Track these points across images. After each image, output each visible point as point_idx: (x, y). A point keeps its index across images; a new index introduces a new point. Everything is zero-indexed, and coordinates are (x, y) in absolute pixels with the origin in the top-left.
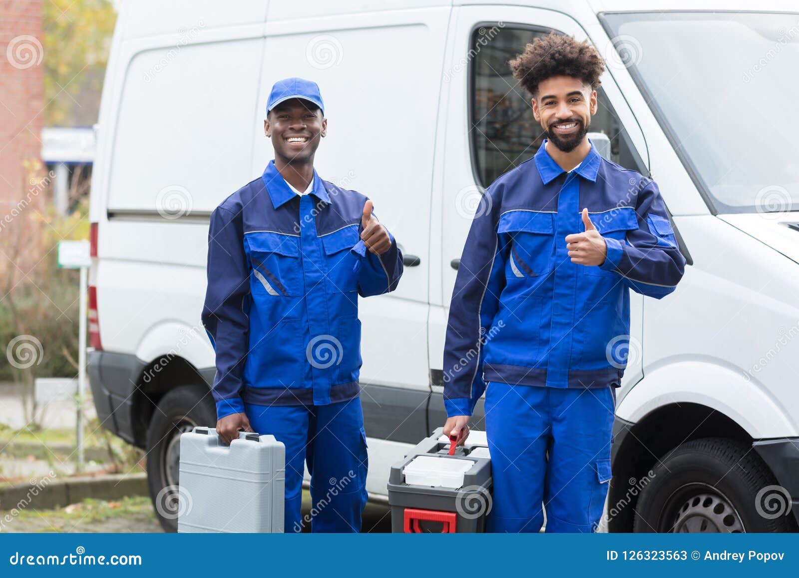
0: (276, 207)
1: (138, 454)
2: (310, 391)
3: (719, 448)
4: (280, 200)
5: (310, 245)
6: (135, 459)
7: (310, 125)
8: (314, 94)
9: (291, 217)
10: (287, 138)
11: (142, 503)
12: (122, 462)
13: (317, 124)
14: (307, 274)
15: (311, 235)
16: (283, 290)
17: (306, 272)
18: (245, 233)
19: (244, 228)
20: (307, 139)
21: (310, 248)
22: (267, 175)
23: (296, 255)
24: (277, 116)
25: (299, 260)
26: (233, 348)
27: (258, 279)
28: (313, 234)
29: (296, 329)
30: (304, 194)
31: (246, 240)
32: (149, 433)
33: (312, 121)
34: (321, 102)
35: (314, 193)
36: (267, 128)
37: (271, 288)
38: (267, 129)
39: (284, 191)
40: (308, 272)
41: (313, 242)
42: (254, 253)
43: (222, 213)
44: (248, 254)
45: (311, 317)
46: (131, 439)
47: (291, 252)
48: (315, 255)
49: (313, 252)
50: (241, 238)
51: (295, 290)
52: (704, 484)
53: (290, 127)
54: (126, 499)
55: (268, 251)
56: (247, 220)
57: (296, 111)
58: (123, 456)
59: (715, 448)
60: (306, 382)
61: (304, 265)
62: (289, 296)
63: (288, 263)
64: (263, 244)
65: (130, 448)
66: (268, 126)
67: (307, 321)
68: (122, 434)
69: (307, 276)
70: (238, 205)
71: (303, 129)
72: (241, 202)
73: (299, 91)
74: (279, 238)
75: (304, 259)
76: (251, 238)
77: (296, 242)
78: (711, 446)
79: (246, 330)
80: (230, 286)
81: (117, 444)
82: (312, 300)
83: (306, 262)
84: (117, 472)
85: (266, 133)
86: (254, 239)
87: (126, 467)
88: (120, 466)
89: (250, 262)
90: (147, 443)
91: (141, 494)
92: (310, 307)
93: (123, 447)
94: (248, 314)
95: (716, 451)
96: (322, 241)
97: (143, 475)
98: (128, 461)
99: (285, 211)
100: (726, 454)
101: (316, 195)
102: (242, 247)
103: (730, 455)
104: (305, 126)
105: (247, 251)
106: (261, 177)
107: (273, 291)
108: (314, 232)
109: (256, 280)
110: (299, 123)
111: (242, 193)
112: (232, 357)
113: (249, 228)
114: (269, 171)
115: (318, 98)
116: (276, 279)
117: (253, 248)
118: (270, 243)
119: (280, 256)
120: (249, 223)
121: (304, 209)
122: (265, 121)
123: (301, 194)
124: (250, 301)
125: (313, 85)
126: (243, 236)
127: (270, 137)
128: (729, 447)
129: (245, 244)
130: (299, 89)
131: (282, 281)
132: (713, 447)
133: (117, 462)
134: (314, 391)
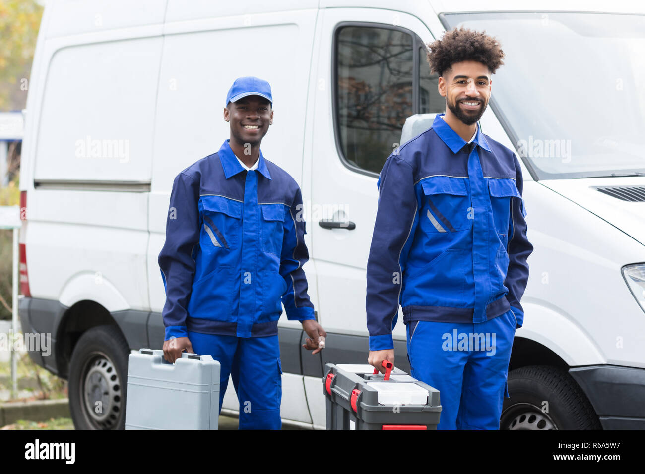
0: (227, 177)
1: (63, 383)
2: (235, 325)
3: (541, 375)
4: (231, 172)
5: (251, 210)
6: (60, 388)
7: (263, 116)
8: (267, 91)
9: (239, 186)
10: (244, 126)
11: (65, 424)
12: (49, 390)
13: (267, 116)
14: (246, 233)
15: (252, 202)
16: (225, 243)
17: (245, 231)
18: (201, 195)
19: (201, 191)
20: (259, 127)
21: (250, 212)
22: (222, 151)
23: (239, 217)
24: (237, 107)
25: (240, 221)
26: (182, 285)
27: (207, 232)
28: (254, 202)
29: (230, 274)
30: (250, 169)
31: (201, 201)
32: (70, 366)
33: (264, 113)
34: (271, 97)
35: (259, 170)
36: (227, 114)
37: (216, 240)
38: (226, 116)
39: (235, 165)
40: (246, 231)
41: (254, 208)
42: (206, 211)
43: (184, 178)
44: (202, 212)
45: (244, 267)
46: (56, 371)
47: (235, 214)
48: (254, 218)
49: (252, 215)
50: (197, 199)
51: (234, 244)
52: (529, 404)
53: (247, 117)
54: (53, 420)
55: (218, 211)
56: (203, 185)
57: (253, 104)
58: (50, 385)
59: (538, 374)
60: (232, 317)
61: (244, 225)
62: (229, 249)
63: (232, 222)
64: (214, 205)
65: (56, 378)
66: (227, 113)
67: (240, 269)
68: (47, 366)
69: (246, 234)
70: (198, 173)
71: (258, 119)
72: (200, 171)
73: (256, 88)
74: (227, 202)
75: (245, 221)
76: (205, 200)
77: (240, 206)
78: (534, 373)
79: (194, 272)
80: (185, 236)
81: (45, 375)
82: (247, 253)
83: (245, 223)
84: (44, 398)
85: (225, 118)
86: (207, 201)
87: (53, 394)
88: (47, 393)
89: (202, 219)
90: (69, 374)
91: (65, 417)
92: (244, 258)
93: (50, 378)
94: (195, 259)
95: (539, 377)
96: (261, 208)
97: (66, 400)
98: (54, 388)
99: (234, 182)
100: (548, 378)
101: (260, 171)
102: (197, 207)
103: (550, 380)
104: (259, 117)
105: (201, 209)
106: (217, 153)
107: (217, 243)
108: (256, 200)
109: (205, 233)
110: (255, 114)
111: (202, 164)
112: (181, 293)
113: (204, 191)
114: (224, 148)
115: (270, 95)
116: (221, 233)
117: (206, 208)
118: (220, 205)
119: (227, 216)
120: (205, 188)
121: (250, 181)
122: (225, 109)
123: (248, 169)
124: (198, 250)
125: (266, 84)
126: (199, 197)
127: (228, 122)
128: (549, 373)
129: (200, 204)
130: (256, 87)
131: (225, 236)
132: (536, 373)
133: (45, 390)
134: (238, 325)
